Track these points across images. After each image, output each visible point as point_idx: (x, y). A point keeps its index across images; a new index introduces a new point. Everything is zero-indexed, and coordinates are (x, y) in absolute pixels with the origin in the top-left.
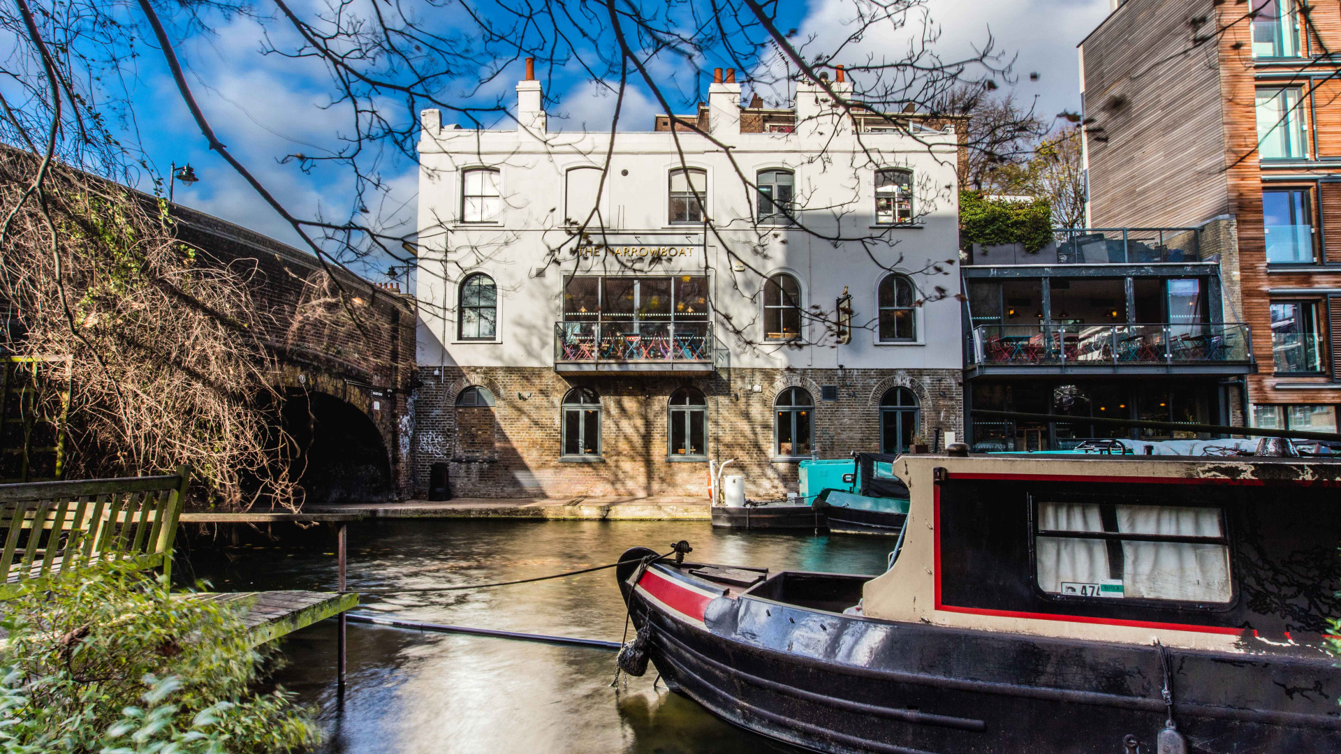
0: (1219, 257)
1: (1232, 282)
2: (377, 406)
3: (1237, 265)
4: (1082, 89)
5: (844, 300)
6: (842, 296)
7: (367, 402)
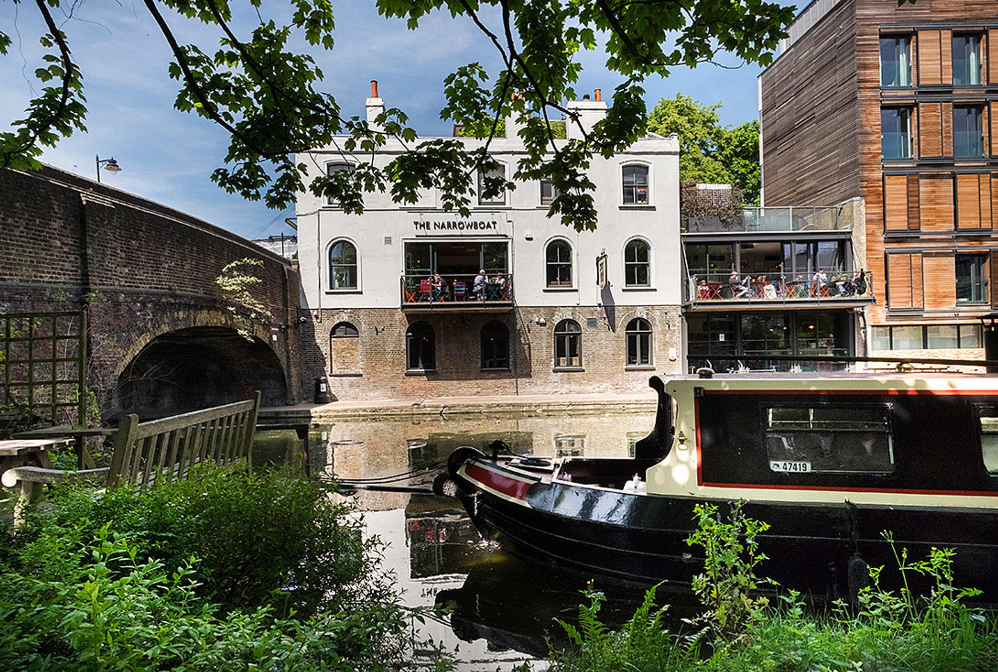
0: (852, 227)
1: (860, 243)
2: (275, 338)
3: (864, 232)
4: (760, 108)
5: (601, 258)
6: (600, 256)
7: (268, 335)
